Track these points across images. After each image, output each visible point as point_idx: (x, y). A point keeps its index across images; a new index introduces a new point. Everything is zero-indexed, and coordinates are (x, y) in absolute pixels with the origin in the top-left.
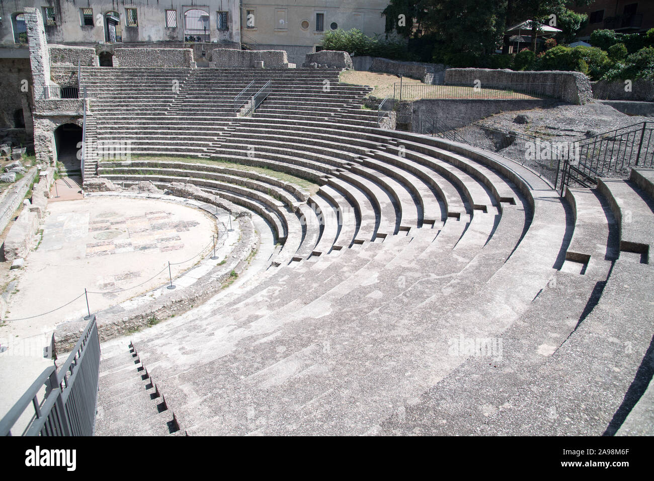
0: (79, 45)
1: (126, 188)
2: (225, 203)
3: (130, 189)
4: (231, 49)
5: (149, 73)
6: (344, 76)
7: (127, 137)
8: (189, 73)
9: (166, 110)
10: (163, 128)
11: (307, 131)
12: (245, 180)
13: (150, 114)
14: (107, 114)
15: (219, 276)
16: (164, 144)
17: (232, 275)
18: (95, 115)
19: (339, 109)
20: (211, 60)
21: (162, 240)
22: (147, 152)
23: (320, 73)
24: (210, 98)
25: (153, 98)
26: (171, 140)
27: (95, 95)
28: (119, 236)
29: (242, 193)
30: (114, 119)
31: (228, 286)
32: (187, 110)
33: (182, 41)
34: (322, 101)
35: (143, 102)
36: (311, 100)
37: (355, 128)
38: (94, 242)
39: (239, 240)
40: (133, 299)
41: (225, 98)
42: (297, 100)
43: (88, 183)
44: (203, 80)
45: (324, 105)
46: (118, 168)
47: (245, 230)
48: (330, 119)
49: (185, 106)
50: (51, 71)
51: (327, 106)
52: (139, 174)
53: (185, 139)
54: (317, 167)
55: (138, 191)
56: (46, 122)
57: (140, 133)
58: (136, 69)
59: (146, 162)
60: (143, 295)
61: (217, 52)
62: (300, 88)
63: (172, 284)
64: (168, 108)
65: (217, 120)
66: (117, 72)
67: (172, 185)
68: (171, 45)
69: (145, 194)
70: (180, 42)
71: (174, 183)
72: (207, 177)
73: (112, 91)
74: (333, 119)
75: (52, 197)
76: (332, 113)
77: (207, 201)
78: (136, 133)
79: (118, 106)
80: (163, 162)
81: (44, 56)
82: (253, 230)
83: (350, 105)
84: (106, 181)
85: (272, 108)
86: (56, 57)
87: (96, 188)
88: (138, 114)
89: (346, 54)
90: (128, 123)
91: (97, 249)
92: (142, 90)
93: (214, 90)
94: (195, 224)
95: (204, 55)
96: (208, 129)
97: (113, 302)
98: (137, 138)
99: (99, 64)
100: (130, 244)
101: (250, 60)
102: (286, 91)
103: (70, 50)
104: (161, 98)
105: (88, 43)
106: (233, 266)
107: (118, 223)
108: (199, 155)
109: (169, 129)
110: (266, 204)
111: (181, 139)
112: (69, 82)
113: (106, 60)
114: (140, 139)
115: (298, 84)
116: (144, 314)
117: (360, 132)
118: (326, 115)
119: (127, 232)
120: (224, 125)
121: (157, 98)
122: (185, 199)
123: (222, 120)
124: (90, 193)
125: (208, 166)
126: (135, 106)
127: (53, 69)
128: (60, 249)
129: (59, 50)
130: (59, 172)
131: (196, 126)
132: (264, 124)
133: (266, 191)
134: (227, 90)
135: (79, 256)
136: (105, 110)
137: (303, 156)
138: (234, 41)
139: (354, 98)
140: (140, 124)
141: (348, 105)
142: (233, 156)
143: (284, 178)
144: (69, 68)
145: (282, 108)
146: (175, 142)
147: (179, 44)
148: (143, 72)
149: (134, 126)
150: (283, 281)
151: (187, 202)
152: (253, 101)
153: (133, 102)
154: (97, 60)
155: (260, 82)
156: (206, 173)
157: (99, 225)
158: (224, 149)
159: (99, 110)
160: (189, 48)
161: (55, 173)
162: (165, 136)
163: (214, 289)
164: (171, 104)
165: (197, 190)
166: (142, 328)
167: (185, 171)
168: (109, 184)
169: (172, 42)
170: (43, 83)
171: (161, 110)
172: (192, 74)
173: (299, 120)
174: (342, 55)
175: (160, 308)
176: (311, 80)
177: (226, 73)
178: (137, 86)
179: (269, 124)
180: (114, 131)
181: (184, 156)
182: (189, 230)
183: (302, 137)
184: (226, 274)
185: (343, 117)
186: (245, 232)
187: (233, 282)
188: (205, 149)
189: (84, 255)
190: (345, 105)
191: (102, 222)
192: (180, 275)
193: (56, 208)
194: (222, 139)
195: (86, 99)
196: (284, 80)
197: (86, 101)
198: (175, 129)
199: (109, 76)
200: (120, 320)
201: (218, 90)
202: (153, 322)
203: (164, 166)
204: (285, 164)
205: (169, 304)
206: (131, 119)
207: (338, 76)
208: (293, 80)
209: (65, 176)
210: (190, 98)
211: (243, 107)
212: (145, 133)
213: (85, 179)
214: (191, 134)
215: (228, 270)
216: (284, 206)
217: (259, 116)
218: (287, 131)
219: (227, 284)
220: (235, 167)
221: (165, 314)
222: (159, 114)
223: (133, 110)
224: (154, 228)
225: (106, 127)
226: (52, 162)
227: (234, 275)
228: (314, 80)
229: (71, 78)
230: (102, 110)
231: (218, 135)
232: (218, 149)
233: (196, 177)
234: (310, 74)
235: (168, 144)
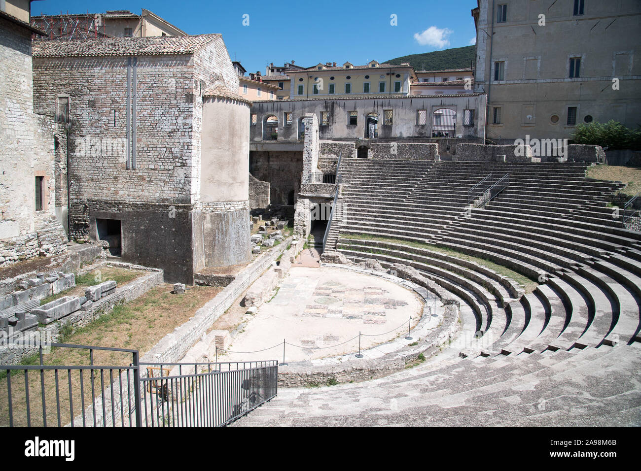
0: (344, 141)
1: (356, 263)
2: (439, 289)
3: (358, 264)
4: (474, 144)
5: (396, 164)
6: (592, 171)
7: (366, 219)
8: (432, 165)
9: (405, 197)
10: (399, 214)
11: (539, 227)
12: (464, 269)
13: (390, 200)
14: (354, 198)
15: (405, 356)
16: (397, 228)
17: (419, 358)
18: (345, 198)
19: (579, 206)
20: (454, 153)
21: (369, 313)
22: (381, 234)
23: (564, 168)
24: (447, 189)
25: (396, 186)
26: (404, 225)
27: (348, 182)
28: (335, 303)
29: (458, 282)
30: (359, 202)
31: (412, 367)
32: (423, 199)
33: (430, 137)
34: (561, 196)
35: (387, 189)
36: (549, 195)
37: (594, 226)
38: (313, 304)
39: (439, 326)
40: (324, 358)
41: (461, 189)
42: (534, 194)
43: (325, 254)
44: (443, 172)
45: (563, 201)
46: (353, 245)
47: (448, 318)
48: (567, 216)
49: (423, 195)
50: (319, 161)
51: (566, 201)
52: (369, 252)
53: (416, 225)
54: (541, 265)
55: (364, 267)
56: (307, 201)
57: (378, 216)
58: (386, 161)
59: (378, 242)
60: (334, 357)
61: (460, 147)
62: (540, 182)
63: (360, 353)
64: (407, 196)
65: (450, 209)
66: (369, 163)
67: (394, 265)
68: (419, 140)
69: (370, 271)
70: (427, 137)
71: (396, 264)
72: (429, 262)
73: (362, 178)
74: (571, 216)
75: (296, 262)
76: (570, 210)
77: (422, 284)
78: (375, 216)
79: (365, 191)
80: (392, 244)
81: (314, 149)
82: (456, 320)
83: (594, 202)
84: (340, 255)
85: (507, 201)
86: (324, 150)
87: (331, 260)
88: (380, 200)
89: (598, 148)
90: (370, 207)
91: (313, 311)
92: (388, 179)
93: (452, 182)
94: (403, 304)
95: (448, 149)
96: (440, 218)
97: (307, 357)
98: (375, 221)
99: (356, 156)
100: (341, 312)
101: (493, 154)
102: (524, 185)
103: (336, 145)
104: (403, 186)
105: (350, 139)
106: (421, 349)
107: (338, 292)
108: (427, 240)
109: (404, 214)
110: (479, 296)
111: (413, 225)
112: (330, 170)
113: (363, 152)
114: (377, 222)
115: (539, 178)
116: (325, 373)
117: (599, 231)
118: (563, 212)
119: (343, 301)
120: (455, 215)
121: (399, 186)
122: (403, 280)
123: (455, 210)
124: (325, 263)
125: (432, 252)
126: (379, 192)
127: (320, 159)
128: (285, 305)
129: (327, 144)
130: (309, 243)
131: (429, 214)
132: (495, 217)
133: (481, 283)
134: (465, 182)
135: (297, 313)
136: (353, 194)
137: (528, 252)
138: (478, 136)
139: (600, 194)
140: (380, 208)
141: (592, 202)
142: (458, 245)
143: (503, 272)
144: (332, 159)
145: (517, 202)
146: (407, 226)
147: (427, 139)
148: (391, 164)
149: (374, 210)
150: (457, 372)
151: (405, 283)
152: (489, 193)
153: (378, 189)
154: (356, 152)
155: (498, 175)
156: (428, 258)
157: (323, 291)
158: (450, 238)
159: (348, 194)
160: (435, 143)
161: (305, 243)
162: (399, 221)
163: (396, 367)
164: (410, 193)
165: (415, 273)
166: (321, 385)
167: (411, 254)
168: (343, 258)
169: (420, 137)
170: (310, 171)
171: (400, 197)
172: (434, 167)
173: (533, 215)
174: (593, 149)
175: (341, 371)
176: (553, 175)
177: (466, 166)
178: (384, 176)
179: (500, 217)
180: (357, 213)
181: (412, 241)
182: (396, 309)
183: (533, 232)
184: (413, 355)
185: (583, 214)
186: (447, 319)
187: (418, 364)
188: (433, 236)
189: (301, 314)
190: (587, 201)
191: (326, 289)
192: (371, 346)
193: (296, 271)
194: (451, 228)
195: (340, 184)
196: (524, 174)
197: (339, 186)
198: (409, 215)
199: (362, 166)
200: (304, 373)
201: (456, 182)
202: (332, 382)
203: (392, 247)
204: (508, 258)
205: (350, 369)
206: (373, 203)
207: (585, 171)
208: (534, 174)
209: (312, 247)
210: (429, 188)
211: (477, 198)
212: (382, 217)
213: (325, 251)
214: (423, 221)
215: (417, 352)
216: (495, 301)
217: (492, 209)
218: (518, 225)
219: (412, 365)
220: (457, 256)
221: (345, 378)
222: (398, 201)
223: (377, 196)
224: (366, 301)
225: (351, 209)
226: (305, 235)
227: (421, 358)
228: (556, 175)
229: (332, 167)
230: (351, 194)
231: (447, 224)
232: (445, 237)
233: (418, 261)
234: (553, 168)
235: (400, 228)
